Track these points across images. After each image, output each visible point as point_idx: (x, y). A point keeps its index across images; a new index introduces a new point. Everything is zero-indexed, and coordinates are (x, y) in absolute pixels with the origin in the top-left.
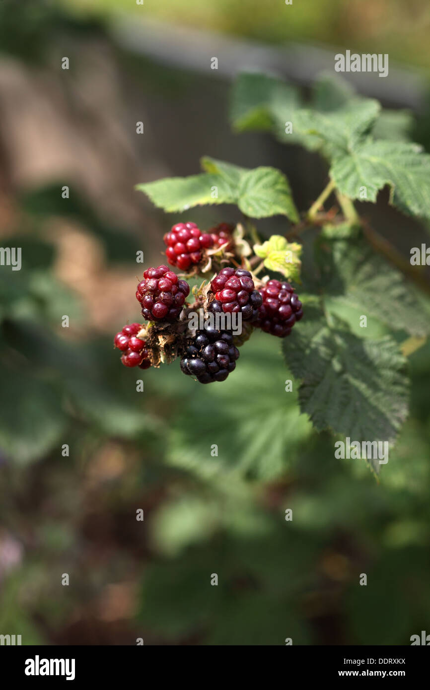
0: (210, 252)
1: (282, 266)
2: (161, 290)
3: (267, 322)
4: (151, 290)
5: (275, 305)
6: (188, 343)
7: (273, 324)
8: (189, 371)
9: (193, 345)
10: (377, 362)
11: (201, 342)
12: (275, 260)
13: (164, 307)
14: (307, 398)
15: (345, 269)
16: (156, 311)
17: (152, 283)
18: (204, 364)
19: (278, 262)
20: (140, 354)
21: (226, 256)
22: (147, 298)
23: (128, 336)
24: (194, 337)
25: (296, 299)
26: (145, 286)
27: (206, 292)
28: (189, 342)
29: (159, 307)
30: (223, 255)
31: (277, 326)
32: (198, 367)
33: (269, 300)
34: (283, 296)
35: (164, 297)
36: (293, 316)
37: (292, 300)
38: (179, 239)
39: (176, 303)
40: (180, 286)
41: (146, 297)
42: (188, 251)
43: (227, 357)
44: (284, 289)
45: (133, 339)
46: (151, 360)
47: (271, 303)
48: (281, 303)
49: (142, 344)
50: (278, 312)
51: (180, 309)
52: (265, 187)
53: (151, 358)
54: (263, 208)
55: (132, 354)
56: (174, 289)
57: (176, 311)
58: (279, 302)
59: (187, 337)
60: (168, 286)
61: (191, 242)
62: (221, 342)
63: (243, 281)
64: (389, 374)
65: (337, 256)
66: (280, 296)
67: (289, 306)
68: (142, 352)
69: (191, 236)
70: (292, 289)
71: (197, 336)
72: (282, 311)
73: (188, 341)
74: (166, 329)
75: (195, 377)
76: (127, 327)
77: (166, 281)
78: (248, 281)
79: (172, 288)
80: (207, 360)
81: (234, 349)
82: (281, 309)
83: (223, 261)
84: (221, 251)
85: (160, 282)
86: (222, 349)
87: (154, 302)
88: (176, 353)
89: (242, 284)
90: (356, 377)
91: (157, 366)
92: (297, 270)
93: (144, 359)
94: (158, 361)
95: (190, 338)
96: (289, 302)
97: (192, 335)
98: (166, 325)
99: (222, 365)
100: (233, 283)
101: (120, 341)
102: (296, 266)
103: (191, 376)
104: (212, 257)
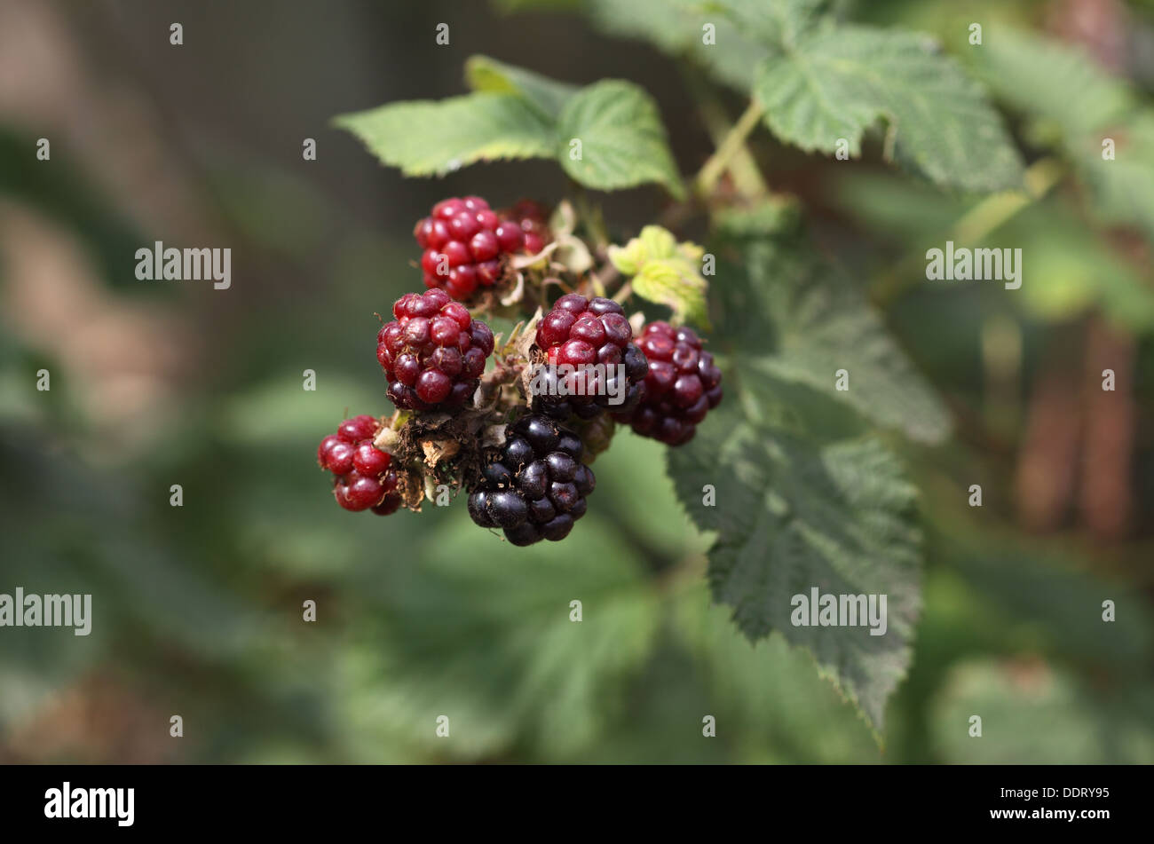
0: (519, 262)
1: (672, 293)
2: (437, 343)
3: (648, 413)
4: (414, 343)
5: (667, 376)
6: (489, 458)
7: (661, 416)
8: (490, 520)
9: (498, 462)
10: (854, 497)
11: (519, 455)
12: (657, 278)
13: (444, 379)
14: (725, 572)
15: (776, 302)
16: (427, 389)
17: (416, 327)
18: (524, 504)
19: (664, 283)
20: (381, 482)
21: (554, 270)
22: (406, 361)
23: (351, 443)
24: (501, 445)
25: (710, 363)
26: (400, 333)
27: (527, 347)
28: (492, 456)
29: (433, 380)
30: (548, 267)
31: (669, 422)
32: (511, 510)
33: (654, 366)
34: (684, 356)
35: (443, 358)
36: (703, 401)
37: (701, 365)
38: (453, 234)
39: (468, 370)
40: (474, 333)
41: (404, 358)
42: (472, 258)
43: (572, 488)
44: (683, 341)
45: (364, 450)
46: (404, 496)
47: (658, 370)
48: (681, 372)
49: (385, 460)
50: (674, 390)
51: (473, 384)
52: (617, 123)
53: (403, 491)
54: (618, 170)
55: (362, 483)
56: (462, 340)
57: (464, 390)
58: (676, 370)
59: (486, 445)
60: (453, 333)
61: (479, 241)
62: (559, 456)
63: (608, 324)
64: (881, 521)
65: (757, 271)
66: (676, 357)
67: (695, 379)
68: (384, 478)
69: (478, 228)
70: (700, 341)
71: (509, 442)
72: (682, 388)
73: (489, 453)
74: (443, 427)
75: (500, 531)
76: (350, 425)
77: (448, 322)
78: (618, 323)
79: (459, 337)
80: (530, 495)
81: (585, 471)
82: (678, 385)
83: (548, 281)
84: (546, 259)
85: (436, 326)
86: (561, 471)
87: (422, 368)
88: (461, 480)
89: (607, 328)
90: (816, 528)
91: (418, 507)
92: (703, 301)
93: (389, 492)
94: (419, 497)
95: (492, 448)
96: (694, 370)
97: (497, 440)
98: (444, 419)
99: (563, 505)
100: (588, 328)
101: (335, 454)
102: (700, 292)
103: (492, 529)
104: (525, 271)
